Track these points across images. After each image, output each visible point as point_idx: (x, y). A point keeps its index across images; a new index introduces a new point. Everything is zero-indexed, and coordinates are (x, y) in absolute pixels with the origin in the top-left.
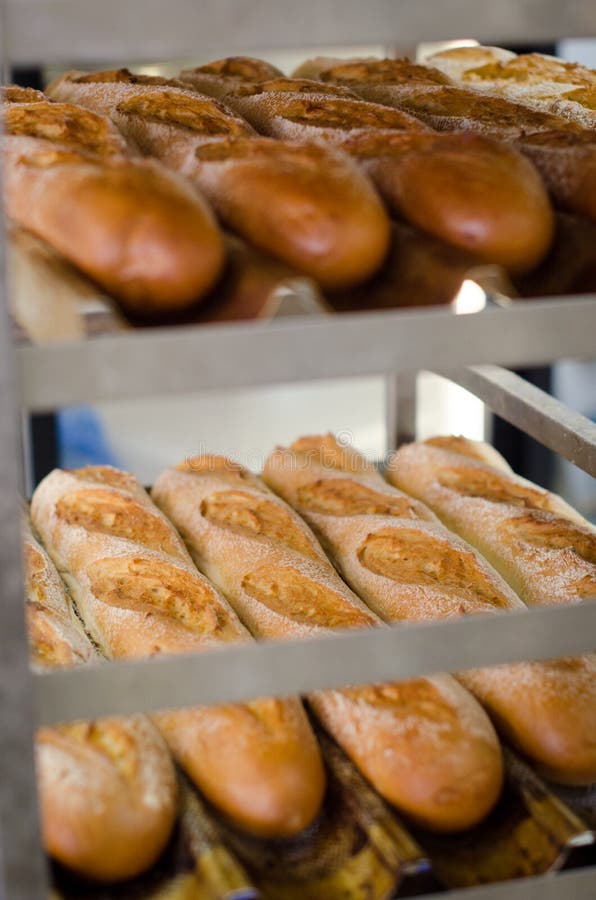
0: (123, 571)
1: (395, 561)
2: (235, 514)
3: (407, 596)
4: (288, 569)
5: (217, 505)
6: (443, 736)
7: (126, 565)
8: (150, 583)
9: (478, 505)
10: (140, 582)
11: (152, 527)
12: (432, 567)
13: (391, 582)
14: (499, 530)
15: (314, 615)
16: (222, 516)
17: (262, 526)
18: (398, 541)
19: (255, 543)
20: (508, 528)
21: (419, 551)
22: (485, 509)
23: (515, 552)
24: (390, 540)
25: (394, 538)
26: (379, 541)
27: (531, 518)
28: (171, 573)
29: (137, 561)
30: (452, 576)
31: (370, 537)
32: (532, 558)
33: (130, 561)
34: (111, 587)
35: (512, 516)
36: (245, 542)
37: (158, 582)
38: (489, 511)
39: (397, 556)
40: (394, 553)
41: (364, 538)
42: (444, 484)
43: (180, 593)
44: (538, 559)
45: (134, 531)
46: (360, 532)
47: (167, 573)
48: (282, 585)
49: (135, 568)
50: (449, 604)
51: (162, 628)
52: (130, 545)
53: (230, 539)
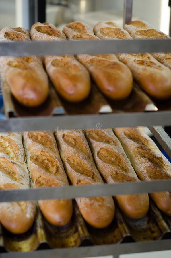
0: (38, 153)
1: (105, 156)
2: (70, 139)
3: (105, 166)
4: (78, 157)
5: (67, 136)
6: (99, 205)
7: (39, 152)
8: (44, 158)
9: (131, 142)
10: (42, 157)
11: (49, 141)
12: (113, 159)
13: (102, 162)
14: (133, 150)
15: (81, 170)
16: (67, 139)
17: (76, 143)
18: (107, 151)
19: (72, 148)
20: (135, 150)
21: (111, 154)
22: (132, 143)
23: (135, 156)
24: (106, 150)
25: (107, 150)
26: (103, 150)
27: (142, 148)
28: (49, 155)
29: (42, 151)
30: (117, 162)
31: (101, 148)
32: (138, 159)
33: (41, 151)
34: (35, 158)
35: (137, 146)
36: (70, 148)
37: (46, 158)
38: (133, 144)
39: (106, 155)
40: (105, 154)
41: (100, 149)
42: (125, 134)
43: (50, 161)
44: (140, 159)
45: (44, 142)
46: (99, 146)
47: (48, 155)
48: (76, 161)
49: (41, 153)
50: (114, 170)
51: (43, 171)
52: (42, 146)
53: (67, 146)
